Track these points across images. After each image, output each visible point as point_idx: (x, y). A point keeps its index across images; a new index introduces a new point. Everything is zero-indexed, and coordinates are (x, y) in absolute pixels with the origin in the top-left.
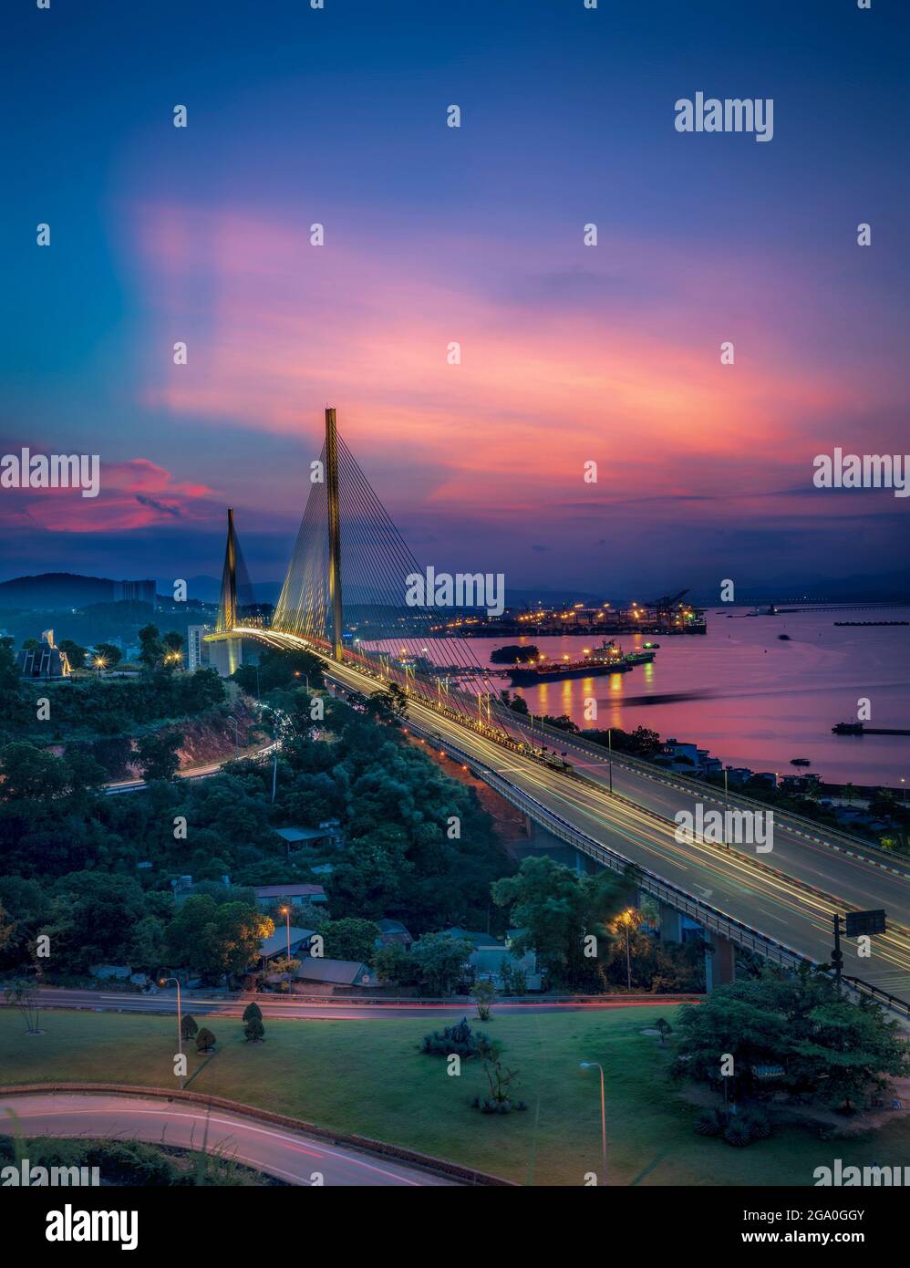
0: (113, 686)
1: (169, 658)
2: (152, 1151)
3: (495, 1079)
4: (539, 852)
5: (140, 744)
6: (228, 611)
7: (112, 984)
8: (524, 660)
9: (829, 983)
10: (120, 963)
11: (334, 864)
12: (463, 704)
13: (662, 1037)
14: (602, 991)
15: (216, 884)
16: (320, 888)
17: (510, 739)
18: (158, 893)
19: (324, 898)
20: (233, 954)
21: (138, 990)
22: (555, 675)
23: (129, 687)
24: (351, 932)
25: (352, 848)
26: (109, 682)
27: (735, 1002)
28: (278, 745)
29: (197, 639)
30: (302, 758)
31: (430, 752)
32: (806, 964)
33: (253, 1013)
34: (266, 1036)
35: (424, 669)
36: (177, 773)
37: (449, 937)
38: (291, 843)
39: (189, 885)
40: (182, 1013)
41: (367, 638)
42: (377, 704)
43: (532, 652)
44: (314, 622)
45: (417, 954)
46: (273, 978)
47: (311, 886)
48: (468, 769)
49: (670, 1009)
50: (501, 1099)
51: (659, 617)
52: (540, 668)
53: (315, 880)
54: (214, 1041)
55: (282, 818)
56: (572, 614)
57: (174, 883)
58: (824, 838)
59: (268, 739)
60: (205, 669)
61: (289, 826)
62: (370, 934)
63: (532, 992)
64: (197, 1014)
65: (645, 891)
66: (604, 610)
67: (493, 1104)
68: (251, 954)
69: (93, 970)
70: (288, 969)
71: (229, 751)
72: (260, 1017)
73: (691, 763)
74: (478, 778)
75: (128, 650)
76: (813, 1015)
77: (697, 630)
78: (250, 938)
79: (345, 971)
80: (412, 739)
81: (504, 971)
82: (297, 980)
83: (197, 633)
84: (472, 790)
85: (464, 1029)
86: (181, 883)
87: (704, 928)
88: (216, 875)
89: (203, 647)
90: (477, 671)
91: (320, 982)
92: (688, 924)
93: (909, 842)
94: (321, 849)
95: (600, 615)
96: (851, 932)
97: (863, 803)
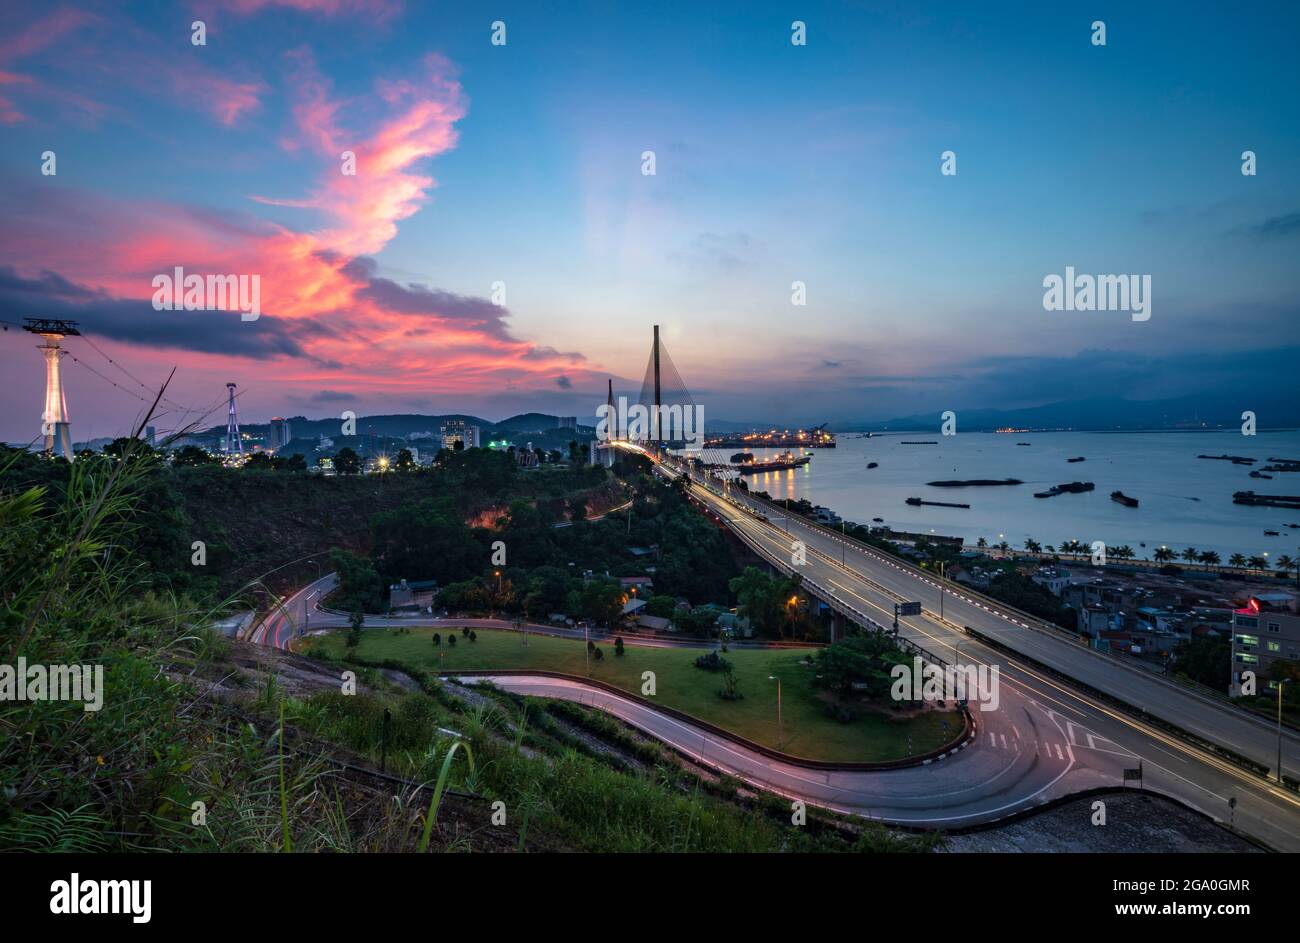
0: (558, 472)
2: (575, 706)
3: (729, 682)
4: (753, 564)
5: (569, 502)
7: (558, 623)
8: (746, 461)
9: (892, 640)
10: (561, 613)
11: (656, 567)
12: (717, 484)
13: (809, 665)
14: (781, 639)
15: (603, 576)
16: (649, 580)
17: (738, 504)
18: (577, 579)
19: (651, 584)
20: (611, 611)
21: (569, 627)
22: (761, 469)
23: (565, 472)
24: (664, 603)
25: (664, 559)
26: (556, 470)
27: (845, 648)
28: (630, 504)
29: (595, 448)
30: (641, 511)
31: (701, 510)
32: (881, 629)
33: (619, 642)
34: (625, 653)
35: (699, 466)
36: (586, 518)
37: (709, 607)
38: (636, 555)
39: (591, 575)
40: (588, 640)
41: (673, 448)
42: (677, 484)
43: (749, 457)
45: (694, 615)
46: (629, 625)
47: (645, 578)
48: (719, 520)
49: (813, 651)
50: (732, 692)
51: (812, 438)
52: (754, 465)
53: (648, 575)
54: (602, 655)
55: (632, 543)
56: (770, 436)
57: (584, 573)
58: (891, 562)
59: (627, 501)
60: (598, 464)
61: (636, 547)
62: (674, 604)
63: (748, 638)
64: (595, 641)
65: (802, 588)
66: (786, 435)
67: (728, 694)
68: (619, 612)
69: (550, 616)
70: (635, 621)
71: (608, 507)
72: (623, 644)
73: (827, 519)
74: (724, 524)
75: (565, 453)
76: (883, 657)
77: (831, 446)
78: (618, 604)
79: (658, 623)
80: (692, 503)
81: (734, 626)
82: (639, 626)
83: (595, 444)
84: (721, 530)
85: (714, 656)
86: (588, 574)
87: (830, 609)
88: (603, 571)
89: (598, 451)
90: (724, 467)
91: (648, 628)
92: (823, 606)
93: (935, 565)
94: (650, 559)
95: (784, 437)
96: (904, 614)
97: (912, 543)
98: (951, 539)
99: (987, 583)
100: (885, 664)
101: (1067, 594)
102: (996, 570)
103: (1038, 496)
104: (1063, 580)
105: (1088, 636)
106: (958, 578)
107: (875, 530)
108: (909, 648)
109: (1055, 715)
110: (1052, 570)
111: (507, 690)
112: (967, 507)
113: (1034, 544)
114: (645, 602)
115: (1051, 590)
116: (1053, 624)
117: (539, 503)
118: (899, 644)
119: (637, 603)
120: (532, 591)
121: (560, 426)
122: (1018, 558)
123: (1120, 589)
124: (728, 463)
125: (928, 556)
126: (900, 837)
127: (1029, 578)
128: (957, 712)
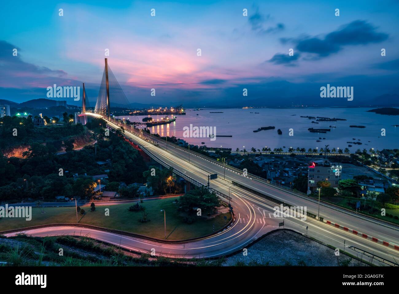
1: (70, 120)
2: (72, 237)
3: (144, 215)
5: (64, 142)
6: (84, 109)
7: (60, 200)
8: (149, 121)
9: (207, 189)
10: (62, 195)
11: (110, 169)
12: (137, 131)
13: (176, 203)
14: (165, 194)
15: (84, 176)
16: (107, 175)
17: (146, 139)
18: (70, 178)
19: (107, 177)
20: (88, 192)
21: (67, 201)
22: (156, 124)
23: (61, 128)
24: (114, 185)
25: (113, 166)
26: (56, 127)
27: (190, 195)
28: (96, 142)
29: (77, 116)
30: (102, 144)
31: (130, 143)
32: (203, 186)
33: (93, 205)
34: (96, 210)
35: (128, 123)
36: (73, 149)
37: (134, 185)
38: (100, 165)
39: (77, 176)
40: (77, 206)
41: (116, 116)
42: (118, 131)
43: (151, 119)
44: (104, 111)
45: (128, 189)
46: (97, 197)
47: (104, 175)
48: (138, 146)
49: (178, 197)
50: (145, 219)
51: (177, 111)
52: (153, 123)
53: (105, 173)
54: (84, 212)
55: (98, 159)
56: (159, 110)
57: (74, 175)
58: (207, 159)
59: (94, 140)
60: (79, 123)
61: (100, 161)
62: (118, 185)
63: (151, 196)
64: (80, 206)
65: (174, 172)
66: (166, 109)
67: (144, 220)
68: (92, 191)
69: (56, 197)
70: (100, 194)
71: (85, 143)
72: (94, 205)
73: (183, 144)
74: (140, 148)
75: (61, 119)
76: (204, 196)
77: (184, 114)
78: (92, 188)
79: (112, 194)
80: (126, 140)
81: (146, 191)
82: (102, 197)
83: (77, 114)
84: (139, 151)
85: (137, 205)
86: (75, 175)
87: (184, 180)
88: (83, 173)
89: (78, 118)
90: (140, 123)
91: (107, 197)
92: (182, 179)
93: (222, 159)
94: (107, 166)
95: (165, 110)
96: (211, 179)
97: (214, 152)
98: (227, 149)
99: (239, 164)
100: (205, 199)
101: (264, 166)
102: (242, 160)
103: (254, 131)
104: (262, 161)
105: (270, 180)
106: (230, 164)
107: (201, 147)
108: (213, 192)
109: (260, 209)
110: (259, 158)
111: (33, 236)
112: (231, 136)
113: (254, 149)
114: (105, 186)
115: (259, 165)
116: (260, 177)
117: (47, 144)
118: (210, 190)
119: (100, 187)
120: (45, 186)
121: (58, 105)
122: (249, 154)
123: (279, 163)
124: (141, 122)
125: (220, 156)
126: (210, 262)
127: (252, 161)
128: (229, 213)
